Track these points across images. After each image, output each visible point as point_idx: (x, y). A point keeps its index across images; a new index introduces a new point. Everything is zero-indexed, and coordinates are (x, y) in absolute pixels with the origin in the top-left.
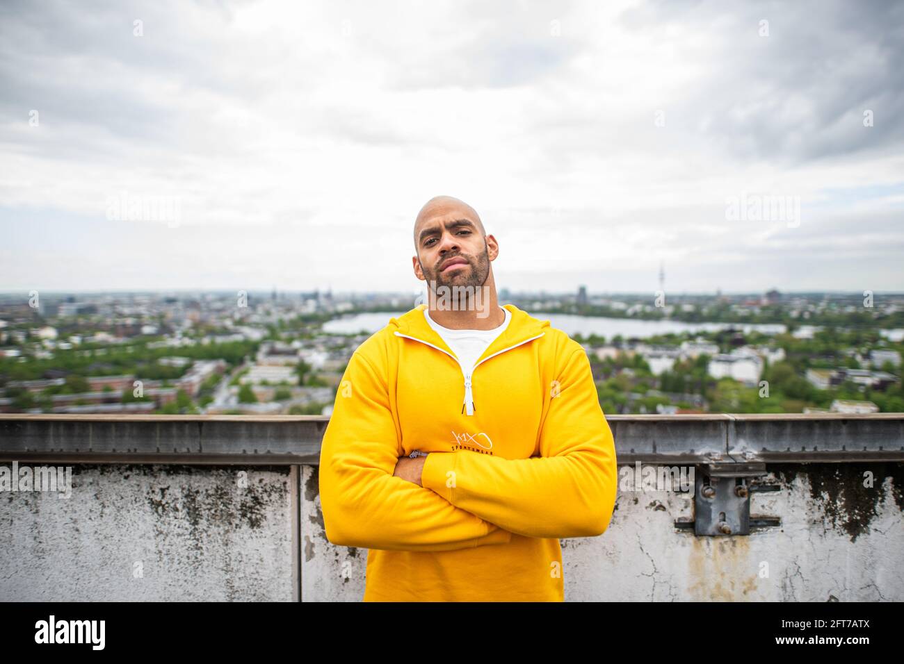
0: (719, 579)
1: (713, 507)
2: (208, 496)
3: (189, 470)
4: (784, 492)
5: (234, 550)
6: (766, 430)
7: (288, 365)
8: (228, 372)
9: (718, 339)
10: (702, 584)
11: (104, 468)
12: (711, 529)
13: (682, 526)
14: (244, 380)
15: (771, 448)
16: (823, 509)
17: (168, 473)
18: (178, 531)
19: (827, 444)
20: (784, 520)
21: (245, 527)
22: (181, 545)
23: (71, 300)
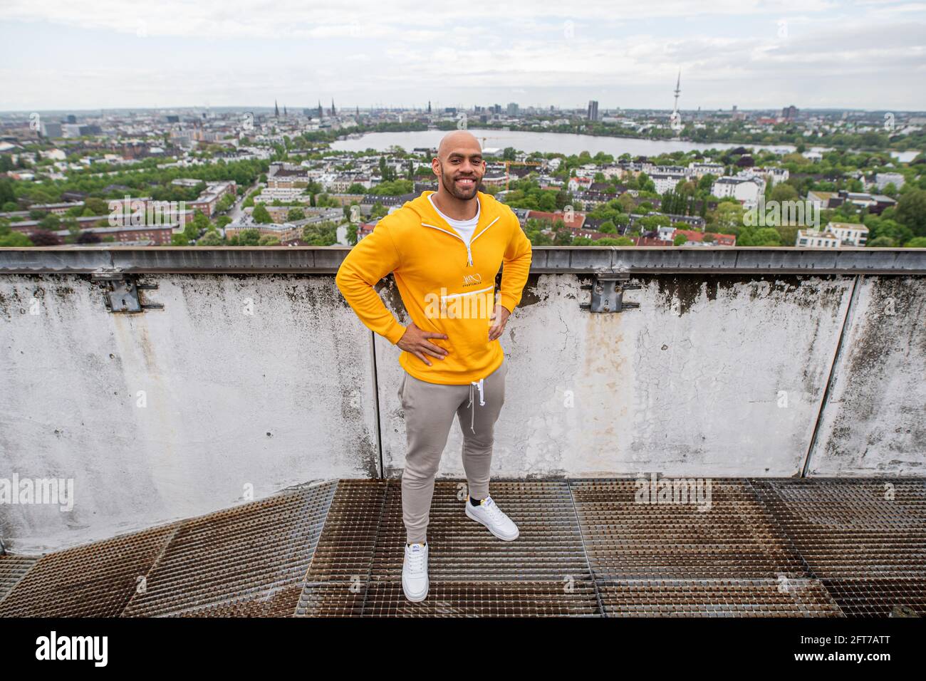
0: (603, 335)
1: (601, 297)
2: (320, 291)
3: (308, 277)
4: (643, 290)
5: (336, 319)
6: (634, 255)
7: (298, 185)
8: (241, 193)
9: (725, 160)
10: (593, 338)
11: (259, 276)
12: (600, 309)
13: (583, 307)
14: (256, 200)
15: (637, 266)
16: (664, 299)
17: (296, 279)
18: (304, 309)
19: (669, 264)
20: (641, 305)
21: (342, 307)
22: (307, 317)
23: (72, 119)
